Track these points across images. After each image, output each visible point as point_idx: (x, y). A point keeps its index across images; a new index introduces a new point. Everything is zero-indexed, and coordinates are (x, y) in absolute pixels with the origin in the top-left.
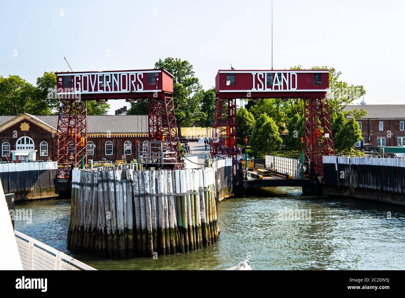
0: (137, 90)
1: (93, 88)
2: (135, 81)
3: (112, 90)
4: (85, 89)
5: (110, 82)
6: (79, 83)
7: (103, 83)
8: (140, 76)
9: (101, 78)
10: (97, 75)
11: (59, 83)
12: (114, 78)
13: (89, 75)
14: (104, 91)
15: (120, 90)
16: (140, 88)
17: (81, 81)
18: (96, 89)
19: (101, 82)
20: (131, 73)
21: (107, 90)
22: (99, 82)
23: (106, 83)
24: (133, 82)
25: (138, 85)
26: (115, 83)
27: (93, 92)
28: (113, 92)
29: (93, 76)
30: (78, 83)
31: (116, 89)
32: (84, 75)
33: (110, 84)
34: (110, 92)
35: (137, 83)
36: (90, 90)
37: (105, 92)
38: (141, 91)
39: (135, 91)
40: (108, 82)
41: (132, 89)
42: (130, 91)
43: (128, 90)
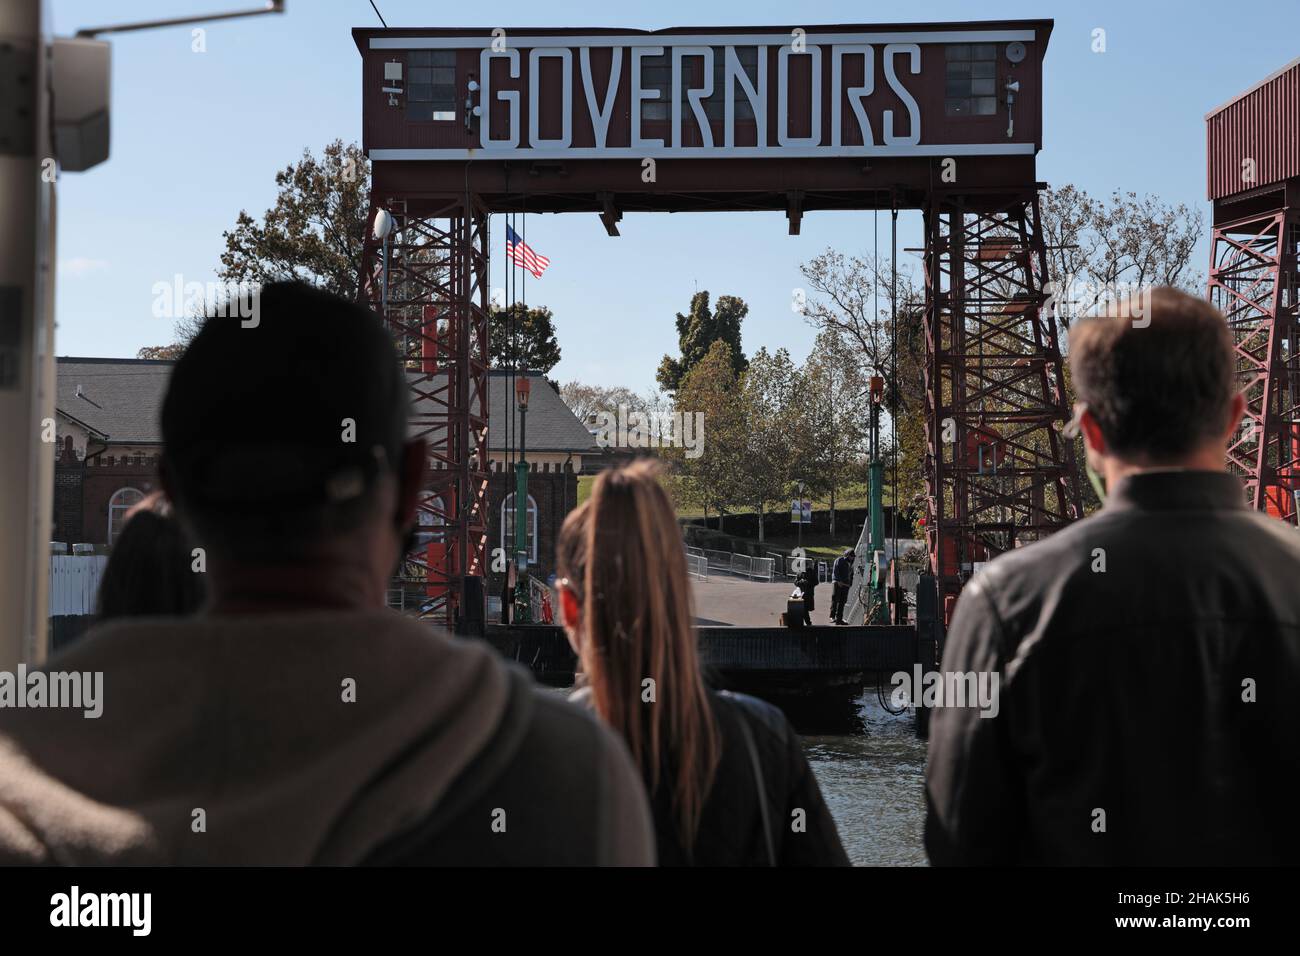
0: (879, 140)
1: (601, 125)
2: (868, 89)
3: (719, 141)
4: (550, 131)
5: (708, 90)
6: (513, 96)
7: (666, 101)
8: (902, 60)
10: (627, 51)
11: (385, 89)
12: (733, 67)
13: (575, 51)
14: (668, 144)
15: (773, 140)
16: (902, 129)
17: (522, 84)
18: (619, 134)
19: (655, 94)
20: (844, 44)
21: (691, 136)
22: (638, 93)
23: (685, 101)
24: (854, 93)
25: (888, 115)
26: (741, 98)
27: (601, 151)
28: (730, 151)
29: (601, 58)
30: (502, 95)
31: (745, 136)
32: (541, 48)
33: (714, 105)
34: (708, 151)
35: (880, 100)
36: (583, 135)
37: (678, 151)
38: (906, 146)
39: (868, 149)
40: (694, 95)
41: (852, 136)
42: (837, 150)
43: (826, 140)
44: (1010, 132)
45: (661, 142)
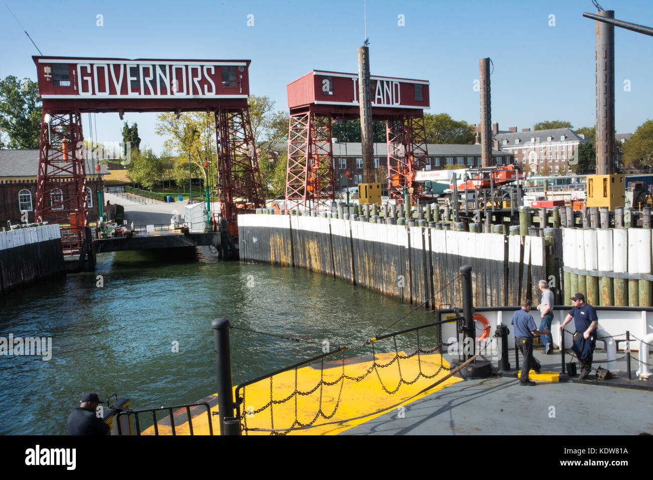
0: (203, 93)
1: (118, 88)
2: (200, 78)
3: (156, 93)
4: (102, 89)
5: (151, 78)
6: (89, 79)
7: (138, 81)
8: (209, 70)
9: (135, 71)
10: (125, 66)
11: (45, 76)
12: (159, 71)
13: (108, 65)
14: (140, 94)
15: (172, 93)
16: (210, 90)
17: (92, 75)
19: (135, 79)
20: (192, 65)
21: (147, 92)
22: (129, 79)
23: (145, 81)
24: (196, 80)
25: (206, 86)
26: (162, 80)
27: (119, 96)
28: (159, 96)
29: (117, 67)
30: (85, 78)
31: (164, 91)
32: (97, 64)
33: (153, 82)
34: (152, 96)
35: (203, 82)
36: (113, 91)
37: (143, 96)
38: (212, 95)
39: (201, 96)
40: (147, 79)
41: (195, 92)
42: (191, 96)
43: (188, 93)
44: (241, 92)
45: (138, 93)
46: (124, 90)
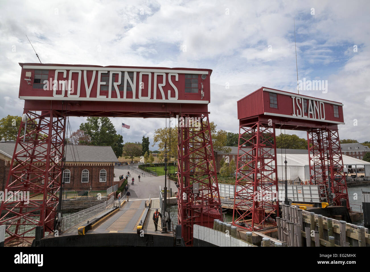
0: (167, 98)
1: (88, 91)
2: (164, 84)
3: (122, 97)
5: (119, 83)
7: (107, 86)
8: (173, 77)
9: (105, 76)
10: (97, 72)
11: (26, 79)
12: (127, 77)
13: (82, 71)
14: (107, 97)
15: (137, 97)
16: (173, 95)
17: (66, 79)
19: (104, 83)
20: (157, 72)
21: (114, 95)
22: (99, 83)
23: (113, 86)
24: (160, 86)
25: (169, 92)
26: (129, 85)
27: (88, 98)
28: (125, 99)
29: (90, 73)
31: (130, 95)
32: (73, 70)
33: (121, 87)
34: (119, 99)
35: (167, 87)
36: (83, 93)
37: (110, 99)
38: (175, 100)
39: (164, 100)
40: (115, 84)
41: (159, 97)
42: (155, 100)
43: (152, 98)
44: (202, 98)
45: (105, 96)
46: (93, 94)
